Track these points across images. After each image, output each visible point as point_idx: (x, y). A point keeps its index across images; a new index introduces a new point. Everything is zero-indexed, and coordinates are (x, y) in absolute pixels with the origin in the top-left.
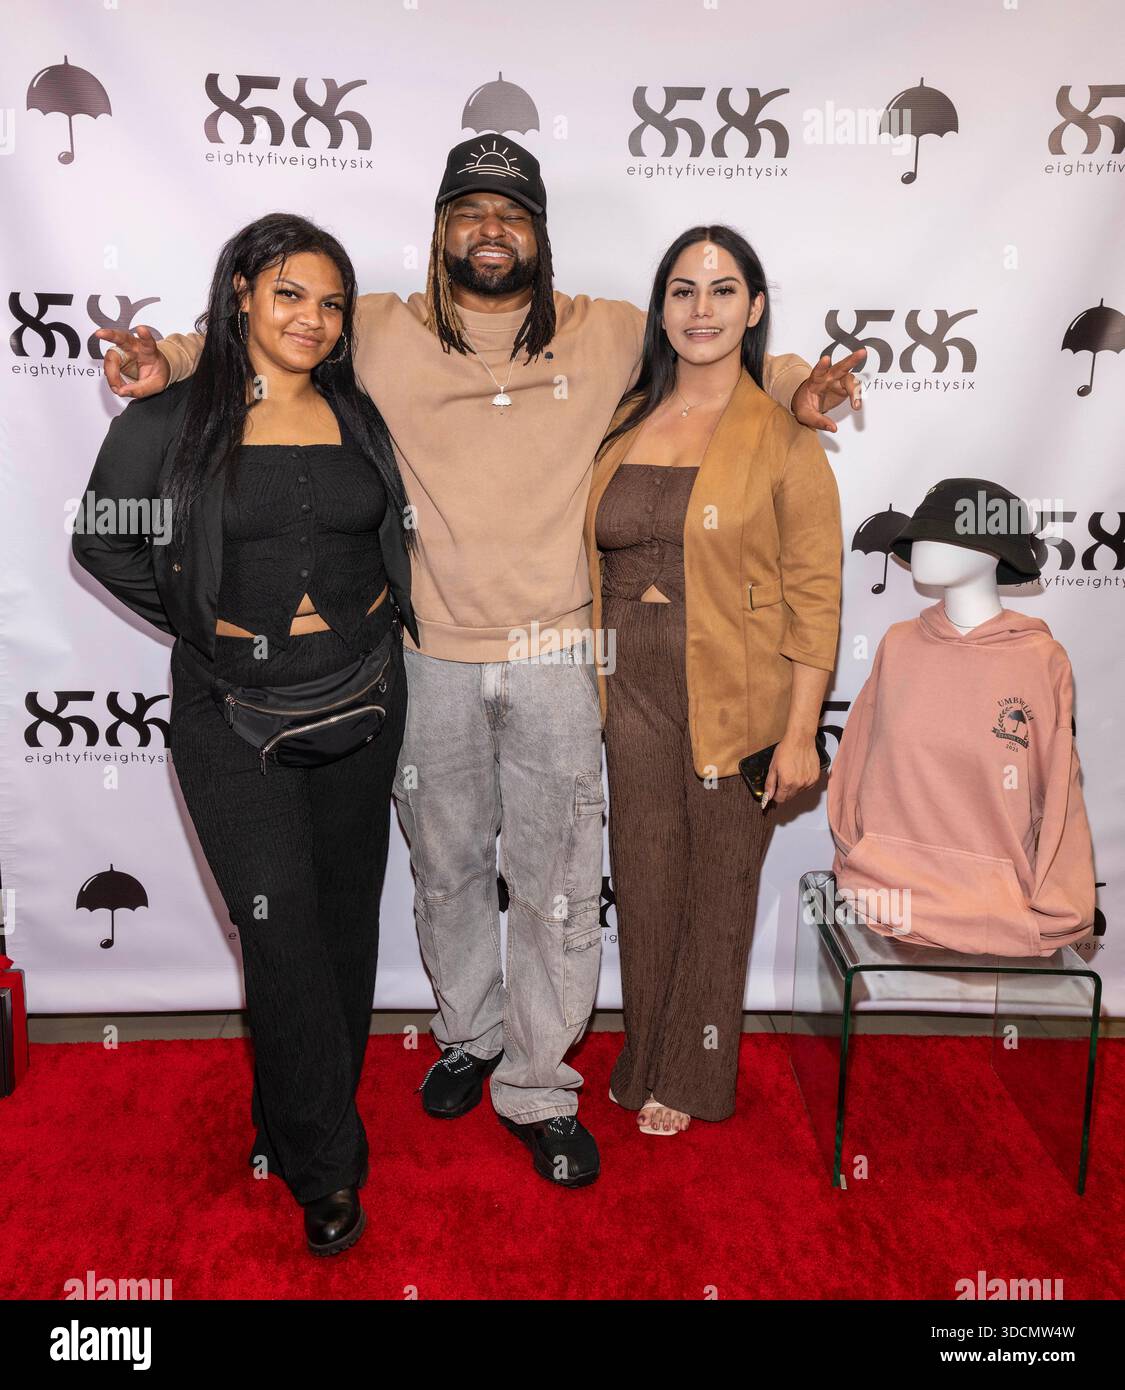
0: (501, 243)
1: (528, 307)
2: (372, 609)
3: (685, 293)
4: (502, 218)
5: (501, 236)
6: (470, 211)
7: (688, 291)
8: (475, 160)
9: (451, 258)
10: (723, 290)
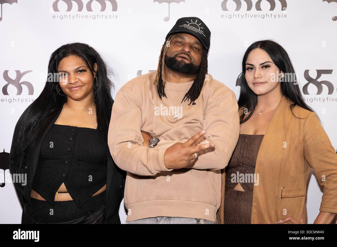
0: (188, 54)
1: (193, 82)
2: (95, 194)
3: (252, 69)
4: (191, 47)
5: (189, 52)
6: (180, 40)
7: (252, 68)
8: (188, 24)
9: (167, 58)
10: (265, 66)
